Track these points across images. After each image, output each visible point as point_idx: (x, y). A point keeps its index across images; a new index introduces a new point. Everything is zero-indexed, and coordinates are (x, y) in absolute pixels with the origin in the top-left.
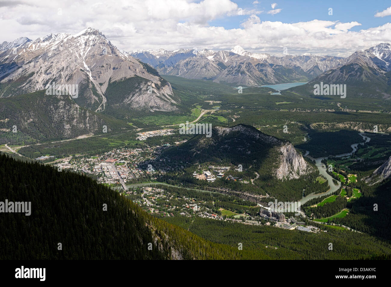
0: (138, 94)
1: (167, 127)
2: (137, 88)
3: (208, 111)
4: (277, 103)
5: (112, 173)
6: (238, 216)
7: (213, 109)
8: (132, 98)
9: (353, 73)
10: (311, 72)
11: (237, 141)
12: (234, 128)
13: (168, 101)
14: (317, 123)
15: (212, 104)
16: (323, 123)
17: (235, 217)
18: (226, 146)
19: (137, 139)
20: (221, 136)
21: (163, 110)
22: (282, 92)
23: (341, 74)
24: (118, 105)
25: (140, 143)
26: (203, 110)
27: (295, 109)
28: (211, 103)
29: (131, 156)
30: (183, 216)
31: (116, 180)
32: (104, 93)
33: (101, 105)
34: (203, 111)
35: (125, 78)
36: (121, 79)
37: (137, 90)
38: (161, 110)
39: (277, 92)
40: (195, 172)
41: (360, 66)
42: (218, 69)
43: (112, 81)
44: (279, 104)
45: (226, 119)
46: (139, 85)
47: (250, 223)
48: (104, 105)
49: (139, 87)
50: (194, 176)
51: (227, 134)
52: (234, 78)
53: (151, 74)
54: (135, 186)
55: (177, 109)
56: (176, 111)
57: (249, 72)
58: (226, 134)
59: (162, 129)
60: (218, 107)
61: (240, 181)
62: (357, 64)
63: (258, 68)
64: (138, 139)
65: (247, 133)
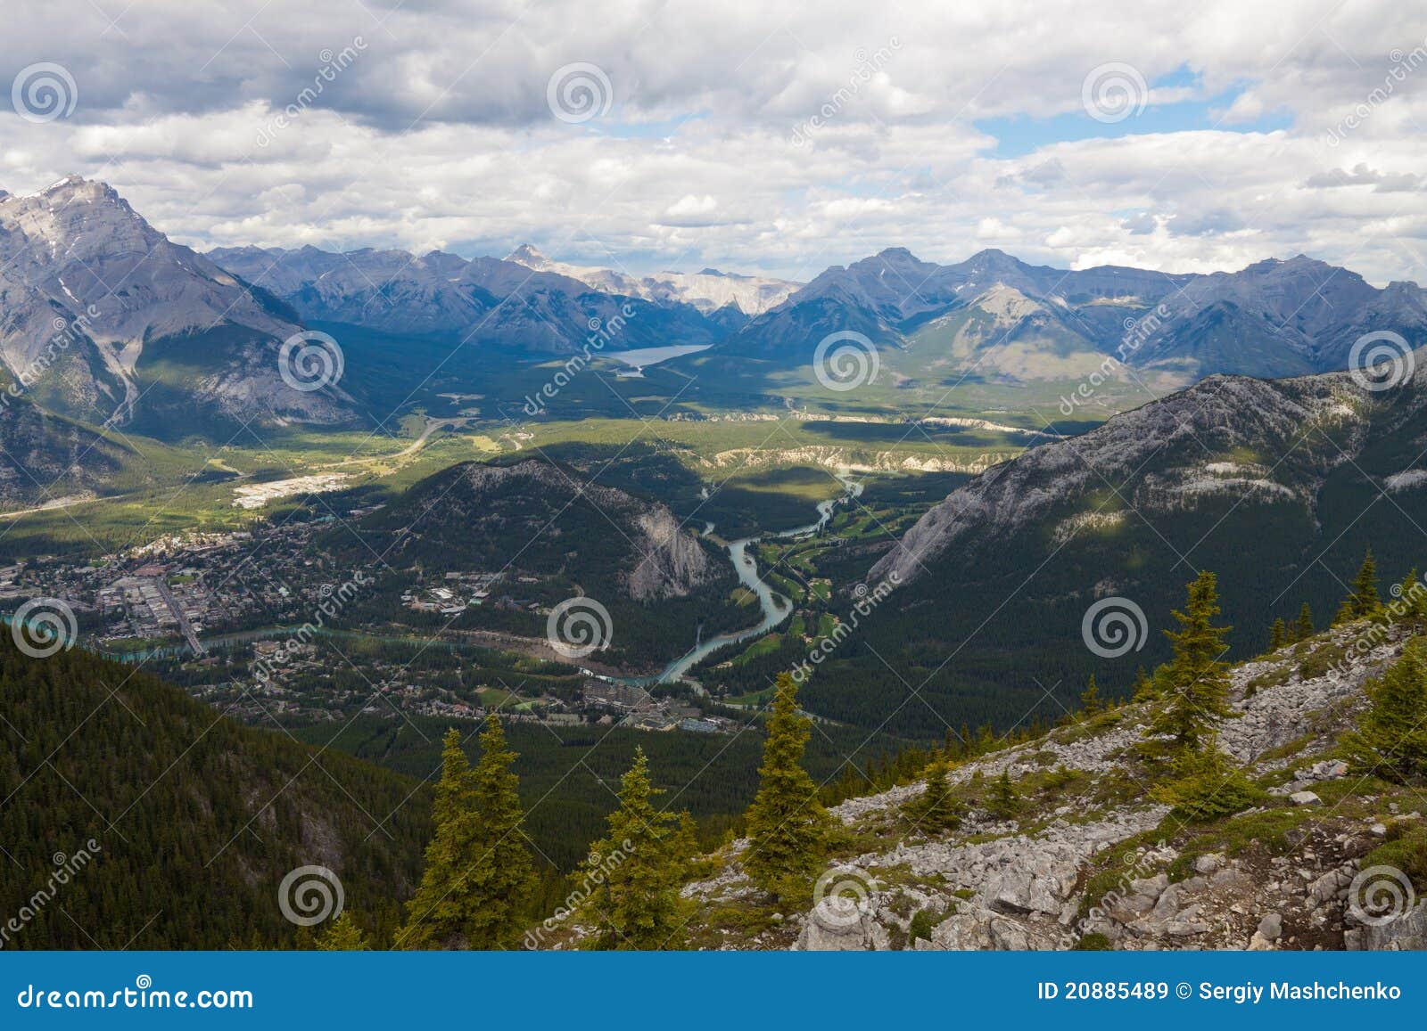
0: (236, 375)
1: (329, 470)
2: (233, 357)
3: (448, 421)
4: (634, 400)
5: (154, 607)
6: (527, 705)
7: (460, 416)
8: (218, 385)
9: (822, 321)
10: (720, 317)
11: (523, 503)
12: (516, 467)
13: (330, 394)
14: (734, 451)
15: (457, 402)
16: (748, 450)
17: (519, 707)
18: (495, 516)
19: (234, 505)
20: (481, 491)
21: (315, 422)
22: (646, 370)
23: (794, 323)
24: (174, 406)
25: (246, 515)
26: (433, 419)
27: (679, 414)
28: (454, 400)
29: (215, 554)
30: (370, 716)
31: (169, 626)
32: (130, 373)
33: (119, 408)
34: (432, 423)
35: (195, 328)
36: (184, 332)
37: (234, 364)
38: (310, 421)
39: (635, 369)
40: (408, 592)
41: (839, 305)
42: (475, 308)
43: (154, 337)
44: (638, 403)
45: (495, 444)
46: (240, 349)
47: (559, 720)
48: (131, 407)
49: (239, 354)
50: (404, 602)
51: (497, 485)
52: (518, 331)
53: (278, 318)
54: (230, 641)
55: (357, 417)
56: (353, 421)
57: (557, 316)
58: (494, 485)
59: (312, 473)
60: (474, 412)
61: (531, 610)
62: (830, 300)
63: (582, 305)
64: (240, 506)
65: (552, 481)
